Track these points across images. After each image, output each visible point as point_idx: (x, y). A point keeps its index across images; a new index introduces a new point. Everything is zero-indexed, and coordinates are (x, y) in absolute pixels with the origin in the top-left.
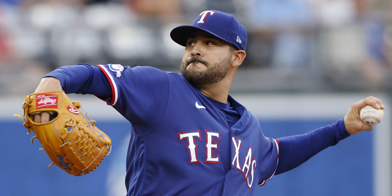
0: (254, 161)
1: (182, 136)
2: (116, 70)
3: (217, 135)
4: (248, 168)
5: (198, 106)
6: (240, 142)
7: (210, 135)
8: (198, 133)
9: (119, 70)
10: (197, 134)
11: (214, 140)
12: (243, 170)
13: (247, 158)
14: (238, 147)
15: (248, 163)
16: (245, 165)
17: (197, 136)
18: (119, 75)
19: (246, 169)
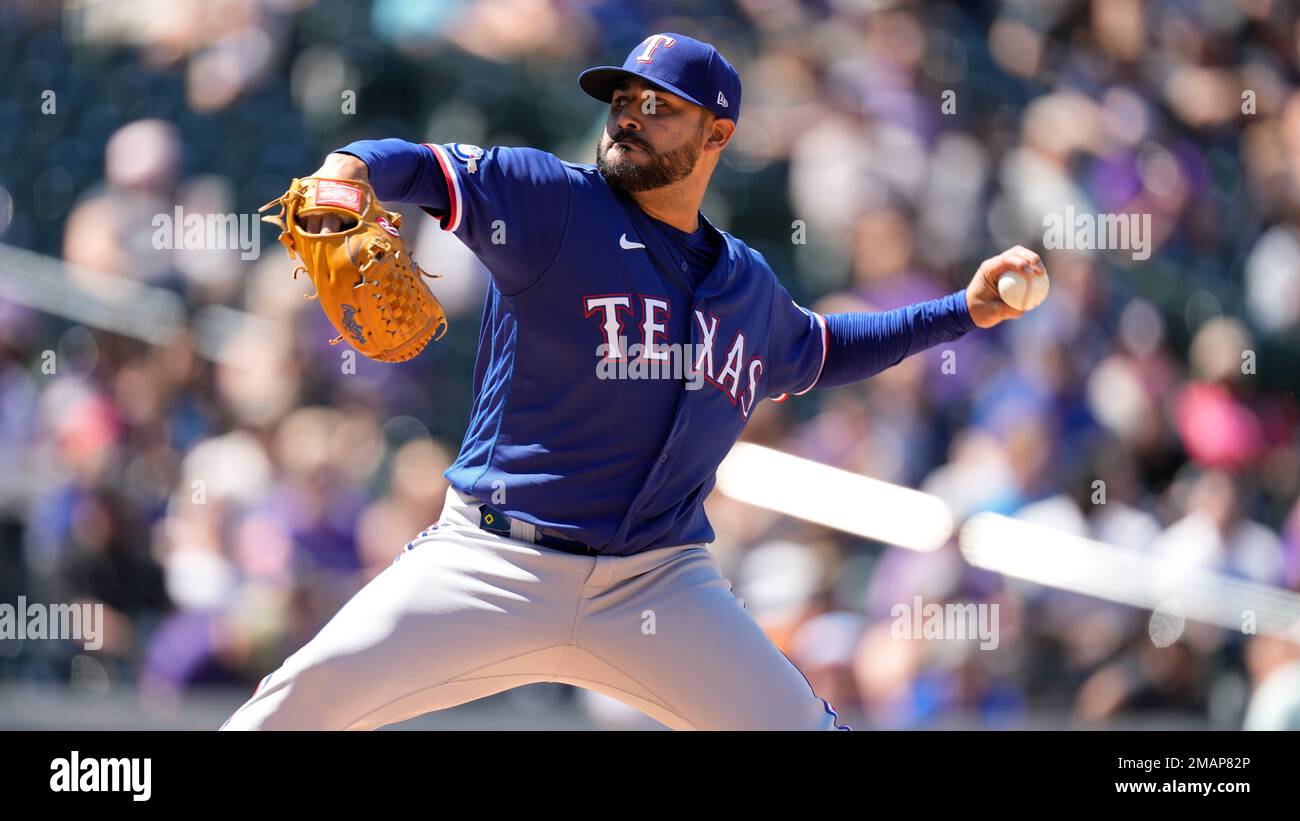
0: (756, 363)
1: (592, 304)
2: (468, 157)
3: (663, 305)
4: (736, 375)
5: (625, 244)
6: (714, 321)
7: (650, 304)
8: (627, 299)
9: (472, 157)
10: (625, 301)
11: (659, 315)
12: (721, 380)
13: (731, 356)
14: (709, 331)
15: (733, 367)
16: (727, 369)
17: (624, 305)
18: (471, 166)
19: (729, 379)
